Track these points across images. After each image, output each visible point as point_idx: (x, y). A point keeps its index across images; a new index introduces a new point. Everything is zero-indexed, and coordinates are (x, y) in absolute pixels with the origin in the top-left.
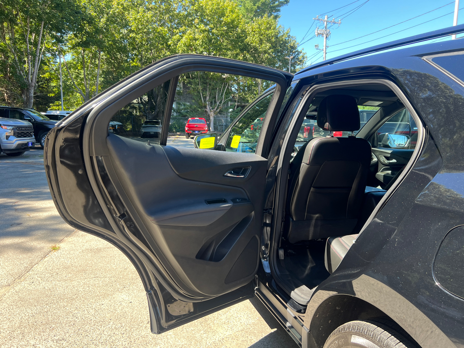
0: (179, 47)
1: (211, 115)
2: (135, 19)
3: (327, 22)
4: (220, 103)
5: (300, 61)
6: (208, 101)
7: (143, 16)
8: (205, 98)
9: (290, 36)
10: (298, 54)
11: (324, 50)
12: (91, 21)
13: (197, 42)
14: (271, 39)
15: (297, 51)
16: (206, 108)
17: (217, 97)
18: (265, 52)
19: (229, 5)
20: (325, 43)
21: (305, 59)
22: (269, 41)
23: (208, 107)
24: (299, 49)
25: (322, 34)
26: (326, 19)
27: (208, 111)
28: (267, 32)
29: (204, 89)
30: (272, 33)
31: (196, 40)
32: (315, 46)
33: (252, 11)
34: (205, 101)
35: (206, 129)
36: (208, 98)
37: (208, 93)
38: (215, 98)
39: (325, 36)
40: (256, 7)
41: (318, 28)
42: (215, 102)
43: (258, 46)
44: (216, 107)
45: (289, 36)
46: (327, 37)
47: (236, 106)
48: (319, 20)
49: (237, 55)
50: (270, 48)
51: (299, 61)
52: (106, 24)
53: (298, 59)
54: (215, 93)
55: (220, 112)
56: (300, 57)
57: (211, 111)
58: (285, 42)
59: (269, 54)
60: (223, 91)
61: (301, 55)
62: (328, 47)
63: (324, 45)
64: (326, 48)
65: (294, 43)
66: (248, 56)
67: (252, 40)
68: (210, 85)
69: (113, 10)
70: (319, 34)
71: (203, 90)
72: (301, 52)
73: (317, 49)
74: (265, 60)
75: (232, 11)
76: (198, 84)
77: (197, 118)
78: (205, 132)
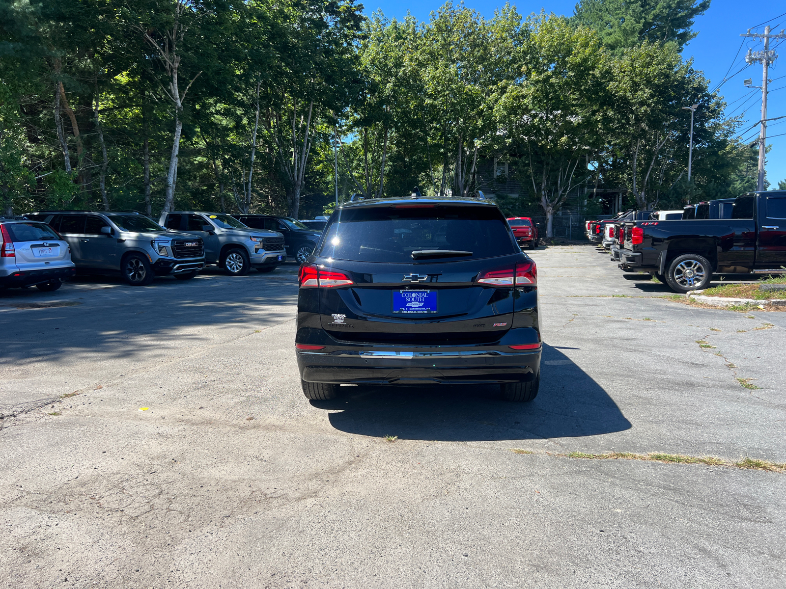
0: (497, 111)
1: (549, 212)
2: (434, 78)
3: (768, 38)
4: (564, 191)
5: (713, 111)
6: (544, 189)
7: (443, 72)
8: (539, 185)
9: (692, 70)
10: (709, 101)
11: (764, 87)
12: (374, 88)
13: (526, 101)
14: (652, 81)
15: (707, 95)
16: (541, 201)
17: (559, 182)
18: (642, 104)
19: (580, 36)
20: (764, 75)
21: (722, 108)
22: (649, 83)
23: (543, 199)
24: (710, 91)
25: (760, 60)
26: (766, 33)
27: (543, 205)
28: (645, 71)
29: (539, 172)
30: (655, 70)
31: (524, 97)
32: (745, 82)
34: (539, 190)
35: (530, 234)
36: (544, 185)
37: (544, 177)
38: (557, 183)
39: (764, 61)
41: (751, 50)
42: (556, 191)
43: (628, 94)
44: (557, 199)
45: (691, 72)
46: (768, 64)
47: (595, 194)
48: (751, 35)
49: (594, 113)
50: (652, 96)
51: (709, 112)
52: (393, 90)
53: (708, 108)
54: (557, 177)
55: (566, 205)
56: (712, 104)
57: (548, 206)
58: (682, 85)
59: (649, 106)
60: (570, 171)
61: (714, 101)
62: (770, 81)
63: (764, 79)
64: (766, 84)
65: (699, 82)
66: (610, 113)
67: (619, 86)
68: (548, 164)
69: (403, 69)
70: (752, 60)
71: (535, 173)
72: (715, 96)
73: (748, 87)
74: (643, 117)
75: (586, 45)
76: (528, 165)
77: (518, 218)
78: (528, 239)
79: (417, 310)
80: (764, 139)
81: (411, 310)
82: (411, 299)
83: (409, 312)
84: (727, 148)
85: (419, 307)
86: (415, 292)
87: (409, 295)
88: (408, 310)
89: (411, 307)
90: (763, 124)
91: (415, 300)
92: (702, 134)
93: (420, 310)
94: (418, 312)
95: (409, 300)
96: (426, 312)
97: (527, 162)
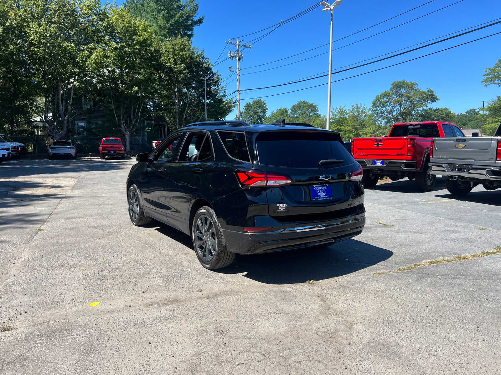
0: (88, 64)
1: (127, 134)
2: (37, 32)
3: (238, 46)
4: (136, 122)
5: (216, 82)
6: (122, 120)
7: (45, 29)
8: (119, 117)
9: (204, 57)
10: (213, 76)
11: (238, 72)
13: (108, 60)
14: (185, 60)
15: (212, 72)
16: (121, 127)
17: (132, 115)
18: (181, 72)
19: (140, 24)
20: (238, 66)
21: (220, 81)
22: (183, 61)
23: (122, 126)
24: (214, 70)
25: (235, 57)
26: (237, 43)
27: (123, 130)
28: (181, 53)
29: (118, 108)
30: (186, 54)
31: (107, 57)
32: (229, 68)
33: (165, 28)
34: (119, 120)
35: (123, 149)
36: (122, 117)
37: (122, 111)
38: (130, 116)
39: (237, 58)
40: (169, 25)
41: (231, 51)
42: (131, 121)
43: (172, 66)
44: (132, 126)
45: (203, 58)
46: (239, 60)
47: (153, 125)
48: (231, 43)
49: (152, 73)
50: (185, 69)
51: (214, 82)
53: (213, 80)
54: (130, 112)
55: (137, 131)
57: (126, 131)
58: (200, 64)
59: (184, 74)
60: (139, 109)
61: (216, 76)
62: (241, 69)
63: (238, 68)
64: (239, 71)
65: (208, 65)
66: (163, 76)
67: (167, 60)
68: (124, 103)
70: (231, 56)
71: (116, 108)
72: (216, 74)
73: (231, 71)
74: (181, 80)
75: (144, 30)
76: (111, 103)
77: (112, 138)
78: (121, 152)
79: (324, 198)
80: (239, 100)
81: (321, 198)
82: (319, 191)
83: (320, 199)
84: (224, 103)
85: (324, 195)
86: (321, 186)
87: (318, 188)
88: (319, 198)
89: (320, 196)
90: (239, 92)
91: (321, 191)
92: (211, 95)
93: (325, 198)
94: (325, 199)
95: (318, 192)
96: (328, 198)
97: (110, 101)
